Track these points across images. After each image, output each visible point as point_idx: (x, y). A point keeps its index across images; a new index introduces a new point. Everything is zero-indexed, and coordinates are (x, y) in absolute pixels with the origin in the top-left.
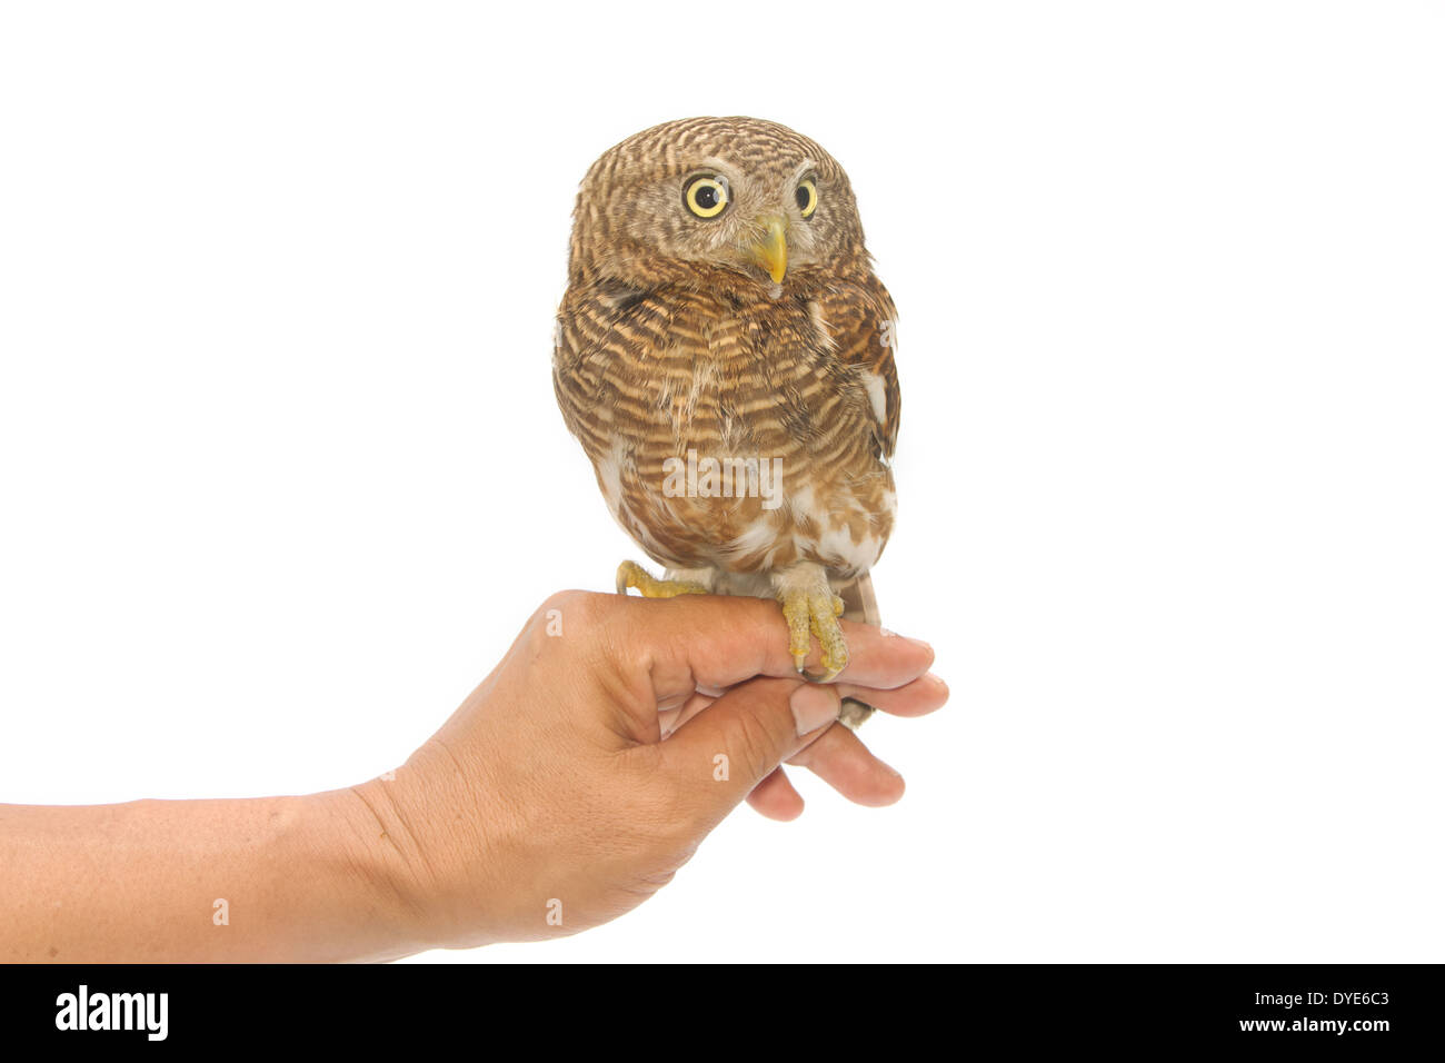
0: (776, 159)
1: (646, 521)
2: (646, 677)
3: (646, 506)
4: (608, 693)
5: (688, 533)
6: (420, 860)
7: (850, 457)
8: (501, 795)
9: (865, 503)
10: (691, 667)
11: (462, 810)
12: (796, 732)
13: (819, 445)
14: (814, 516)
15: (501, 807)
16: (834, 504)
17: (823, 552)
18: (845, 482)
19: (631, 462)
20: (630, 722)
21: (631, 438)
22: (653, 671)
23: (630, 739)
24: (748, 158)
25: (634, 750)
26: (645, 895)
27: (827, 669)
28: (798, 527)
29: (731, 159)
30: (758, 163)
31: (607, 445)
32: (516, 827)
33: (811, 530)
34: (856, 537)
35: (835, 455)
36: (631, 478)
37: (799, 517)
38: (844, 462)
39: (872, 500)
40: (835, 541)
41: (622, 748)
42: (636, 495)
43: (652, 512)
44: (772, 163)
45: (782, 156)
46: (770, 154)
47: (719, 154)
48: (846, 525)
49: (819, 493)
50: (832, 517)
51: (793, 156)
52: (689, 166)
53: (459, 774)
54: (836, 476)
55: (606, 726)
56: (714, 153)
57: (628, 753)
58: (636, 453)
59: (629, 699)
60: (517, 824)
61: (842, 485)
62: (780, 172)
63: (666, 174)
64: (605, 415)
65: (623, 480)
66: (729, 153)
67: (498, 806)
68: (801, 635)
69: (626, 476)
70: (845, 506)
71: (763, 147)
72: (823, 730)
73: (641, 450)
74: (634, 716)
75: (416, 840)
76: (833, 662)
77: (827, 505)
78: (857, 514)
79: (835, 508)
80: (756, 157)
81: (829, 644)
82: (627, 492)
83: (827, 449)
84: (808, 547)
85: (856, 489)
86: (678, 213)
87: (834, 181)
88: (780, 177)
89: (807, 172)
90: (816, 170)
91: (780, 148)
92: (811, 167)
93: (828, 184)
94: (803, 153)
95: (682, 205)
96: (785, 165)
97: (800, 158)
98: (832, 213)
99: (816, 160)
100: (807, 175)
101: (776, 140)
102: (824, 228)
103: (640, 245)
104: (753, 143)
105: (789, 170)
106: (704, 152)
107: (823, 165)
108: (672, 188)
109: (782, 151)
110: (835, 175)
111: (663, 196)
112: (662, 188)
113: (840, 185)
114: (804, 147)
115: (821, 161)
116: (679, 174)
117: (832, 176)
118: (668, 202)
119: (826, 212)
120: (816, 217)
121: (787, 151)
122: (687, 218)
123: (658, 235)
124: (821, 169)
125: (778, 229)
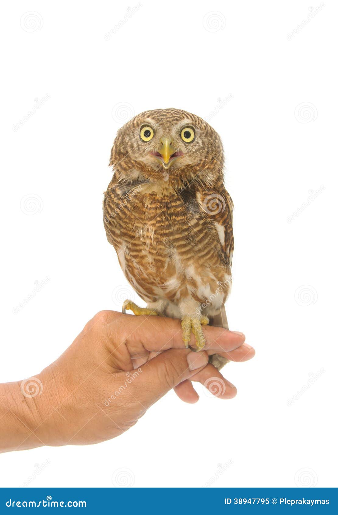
0: (170, 118)
1: (134, 276)
2: (124, 346)
3: (134, 269)
4: (109, 351)
5: (150, 281)
6: (36, 411)
7: (209, 255)
8: (67, 389)
9: (216, 276)
10: (142, 343)
11: (53, 393)
12: (189, 369)
13: (196, 248)
14: (194, 278)
15: (67, 393)
16: (203, 274)
17: (199, 295)
18: (208, 266)
19: (127, 250)
20: (119, 363)
21: (127, 241)
22: (127, 343)
23: (119, 369)
24: (159, 117)
25: (119, 373)
26: (124, 430)
27: (198, 347)
28: (188, 282)
29: (153, 118)
31: (120, 243)
32: (72, 401)
33: (194, 284)
34: (213, 290)
35: (203, 253)
36: (128, 257)
37: (189, 277)
38: (207, 257)
39: (219, 276)
40: (204, 291)
41: (114, 372)
42: (130, 264)
43: (136, 272)
44: (168, 119)
45: (173, 117)
47: (150, 117)
48: (209, 284)
49: (196, 268)
50: (202, 280)
51: (179, 117)
53: (54, 380)
54: (204, 263)
55: (108, 364)
56: (148, 117)
57: (117, 374)
58: (129, 247)
59: (118, 354)
60: (72, 400)
61: (206, 267)
62: (170, 122)
63: (134, 127)
64: (118, 232)
65: (126, 258)
66: (153, 116)
67: (66, 393)
68: (187, 333)
69: (126, 256)
70: (208, 276)
71: (167, 114)
72: (202, 368)
73: (130, 246)
74: (120, 361)
75: (35, 404)
76: (199, 344)
77: (200, 274)
78: (213, 280)
79: (203, 276)
81: (198, 337)
82: (127, 263)
83: (200, 251)
84: (193, 291)
85: (212, 270)
86: (137, 141)
87: (206, 130)
88: (170, 124)
89: (187, 124)
90: (192, 124)
91: (175, 114)
92: (188, 122)
93: (203, 131)
94: (185, 117)
95: (139, 138)
96: (173, 120)
97: (182, 118)
98: (203, 143)
99: (192, 120)
100: (188, 126)
101: (175, 112)
102: (197, 147)
103: (124, 155)
104: (164, 113)
105: (176, 122)
106: (145, 117)
107: (197, 123)
108: (136, 132)
109: (175, 115)
110: (205, 128)
111: (133, 135)
112: (133, 132)
113: (210, 133)
114: (188, 115)
115: (196, 121)
116: (138, 125)
117: (204, 128)
118: (134, 137)
119: (200, 142)
120: (194, 143)
121: (177, 115)
122: (140, 142)
123: (129, 149)
124: (196, 124)
125: (167, 143)
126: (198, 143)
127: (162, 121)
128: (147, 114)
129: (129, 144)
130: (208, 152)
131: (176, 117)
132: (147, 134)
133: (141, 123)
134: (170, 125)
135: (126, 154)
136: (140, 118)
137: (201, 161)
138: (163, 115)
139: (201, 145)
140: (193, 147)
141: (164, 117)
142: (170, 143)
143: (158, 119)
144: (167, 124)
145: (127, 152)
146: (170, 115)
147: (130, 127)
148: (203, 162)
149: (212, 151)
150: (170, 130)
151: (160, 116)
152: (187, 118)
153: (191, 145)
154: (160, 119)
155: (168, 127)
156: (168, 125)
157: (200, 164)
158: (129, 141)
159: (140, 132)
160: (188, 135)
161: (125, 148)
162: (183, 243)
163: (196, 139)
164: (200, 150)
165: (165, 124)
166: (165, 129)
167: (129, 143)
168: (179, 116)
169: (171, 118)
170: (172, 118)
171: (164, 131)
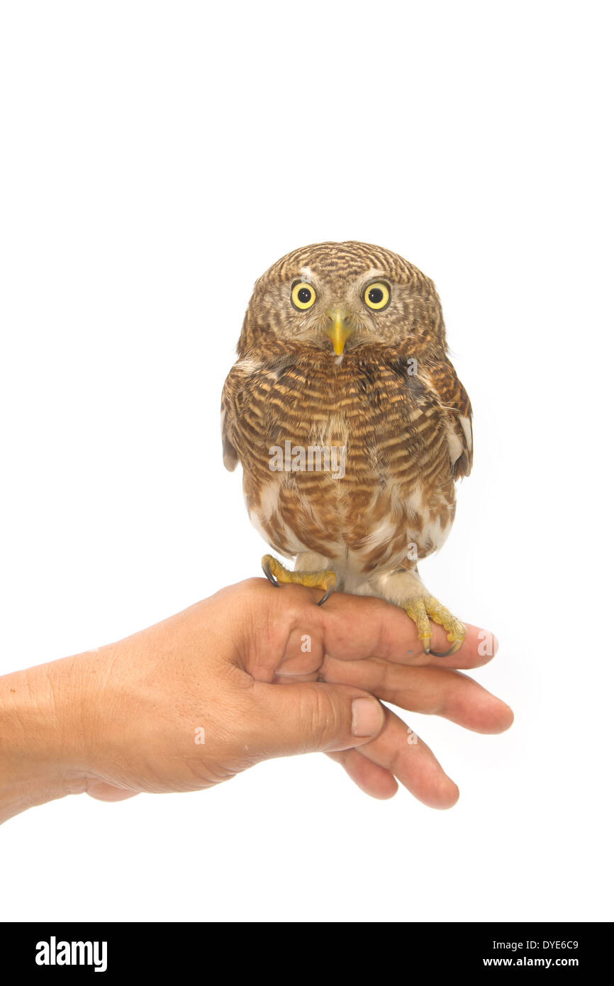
0: (343, 269)
3: (298, 514)
5: (326, 533)
9: (448, 498)
14: (420, 513)
16: (432, 502)
18: (439, 484)
19: (294, 481)
24: (324, 269)
28: (409, 522)
29: (315, 269)
30: (331, 271)
33: (418, 523)
35: (431, 469)
36: (289, 493)
37: (411, 514)
39: (451, 496)
42: (291, 506)
43: (300, 519)
44: (341, 272)
45: (350, 266)
46: (342, 265)
47: (308, 266)
48: (439, 516)
49: (425, 493)
50: (431, 512)
51: (359, 267)
52: (292, 274)
54: (434, 481)
56: (306, 265)
58: (297, 474)
61: (437, 487)
62: (344, 278)
63: (281, 281)
65: (282, 494)
66: (314, 265)
68: (426, 623)
69: (284, 491)
71: (339, 261)
77: (429, 503)
78: (444, 507)
79: (433, 505)
80: (329, 268)
82: (283, 505)
83: (426, 466)
85: (443, 490)
86: (286, 306)
87: (410, 284)
88: (344, 281)
89: (374, 278)
90: (385, 277)
91: (352, 261)
92: (377, 275)
93: (404, 286)
94: (371, 265)
95: (289, 301)
96: (350, 273)
97: (366, 268)
98: (406, 307)
99: (385, 269)
100: (376, 280)
101: (353, 256)
102: (394, 317)
103: (263, 330)
104: (335, 258)
105: (353, 276)
106: (300, 265)
107: (394, 273)
108: (285, 290)
109: (352, 263)
110: (409, 279)
111: (280, 295)
112: (279, 289)
113: (417, 286)
114: (376, 261)
115: (391, 270)
116: (288, 279)
117: (406, 280)
118: (281, 300)
119: (400, 306)
120: (390, 309)
121: (356, 264)
122: (292, 310)
123: (272, 322)
124: (392, 276)
125: (338, 318)
126: (395, 308)
127: (330, 276)
128: (303, 260)
129: (273, 311)
130: (415, 322)
131: (354, 268)
132: (304, 296)
133: (293, 276)
134: (344, 284)
135: (266, 330)
136: (291, 266)
137: (403, 340)
138: (332, 264)
139: (402, 312)
140: (387, 317)
141: (334, 268)
142: (343, 318)
143: (323, 271)
144: (338, 281)
145: (269, 326)
146: (344, 263)
147: (273, 280)
148: (406, 343)
149: (423, 318)
150: (344, 293)
151: (326, 266)
152: (376, 267)
153: (383, 313)
154: (326, 272)
155: (340, 287)
156: (341, 284)
157: (399, 345)
158: (271, 307)
159: (292, 290)
160: (376, 296)
161: (264, 318)
162: (404, 453)
163: (392, 300)
164: (399, 322)
165: (334, 281)
166: (335, 292)
167: (271, 311)
168: (360, 264)
169: (346, 269)
170: (348, 270)
171: (333, 294)
